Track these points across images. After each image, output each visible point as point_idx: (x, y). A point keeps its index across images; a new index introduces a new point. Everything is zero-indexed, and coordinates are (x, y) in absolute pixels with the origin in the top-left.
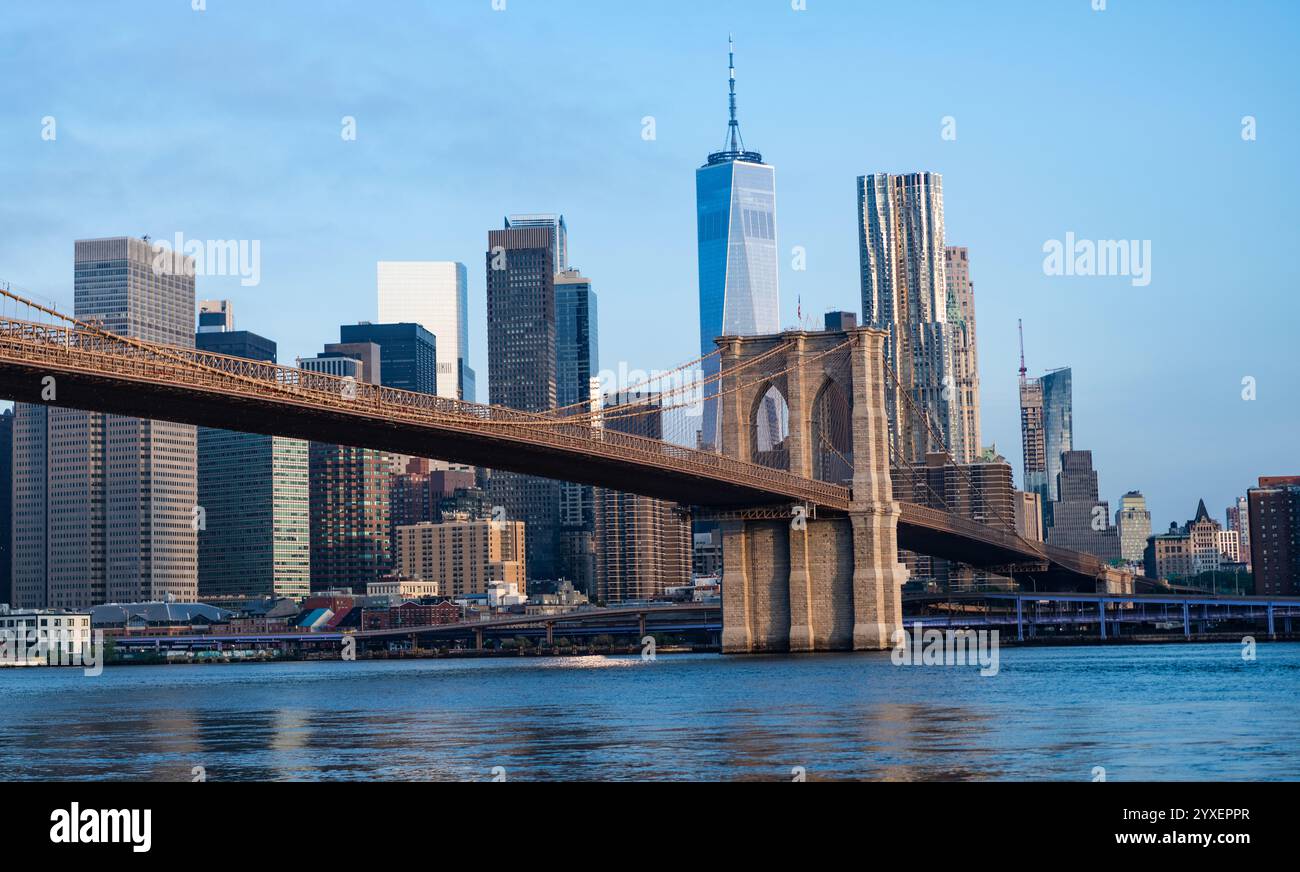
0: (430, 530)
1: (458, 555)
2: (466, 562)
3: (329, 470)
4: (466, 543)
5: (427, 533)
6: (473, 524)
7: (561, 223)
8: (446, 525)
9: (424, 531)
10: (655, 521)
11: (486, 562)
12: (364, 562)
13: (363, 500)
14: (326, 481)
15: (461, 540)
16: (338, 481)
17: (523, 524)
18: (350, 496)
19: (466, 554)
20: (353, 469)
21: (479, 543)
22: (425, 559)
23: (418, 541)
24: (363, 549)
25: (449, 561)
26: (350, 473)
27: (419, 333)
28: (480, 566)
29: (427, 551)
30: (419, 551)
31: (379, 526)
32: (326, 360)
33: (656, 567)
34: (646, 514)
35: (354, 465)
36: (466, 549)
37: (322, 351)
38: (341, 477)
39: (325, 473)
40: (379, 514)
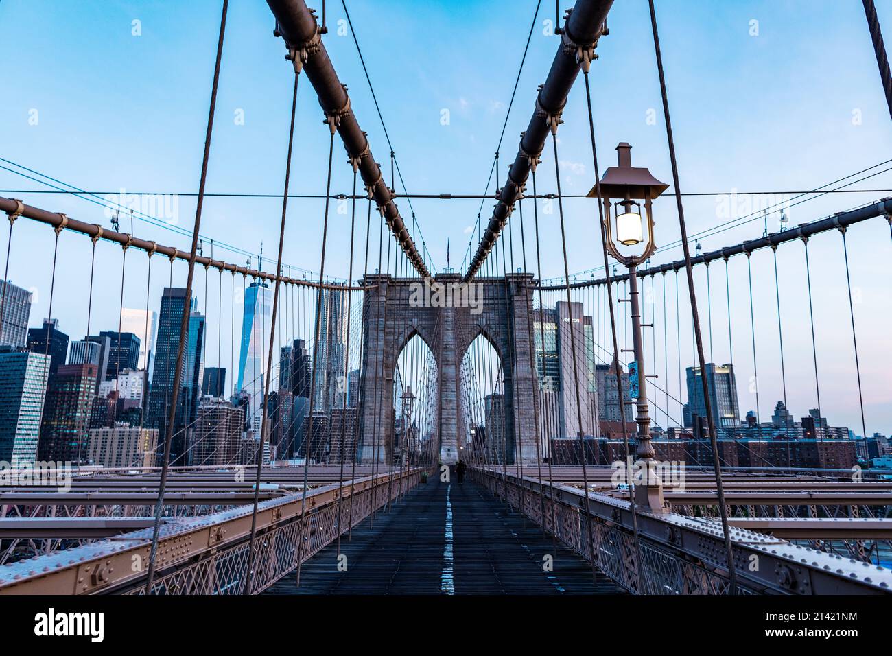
0: (107, 432)
1: (121, 447)
2: (124, 451)
3: (60, 395)
4: (126, 440)
5: (105, 434)
6: (130, 430)
7: (196, 299)
8: (117, 429)
9: (104, 432)
10: (226, 432)
11: (135, 452)
12: (71, 447)
13: (76, 413)
14: (57, 401)
15: (123, 438)
16: (64, 401)
17: (158, 430)
18: (69, 410)
19: (125, 447)
20: (73, 396)
21: (133, 440)
22: (102, 448)
23: (100, 438)
24: (72, 440)
25: (115, 450)
26: (71, 397)
27: (133, 337)
28: (131, 453)
29: (104, 444)
30: (100, 444)
31: (83, 427)
32: (84, 342)
33: (224, 457)
34: (223, 428)
35: (74, 394)
36: (125, 444)
37: (84, 339)
38: (66, 399)
39: (58, 397)
40: (84, 421)
